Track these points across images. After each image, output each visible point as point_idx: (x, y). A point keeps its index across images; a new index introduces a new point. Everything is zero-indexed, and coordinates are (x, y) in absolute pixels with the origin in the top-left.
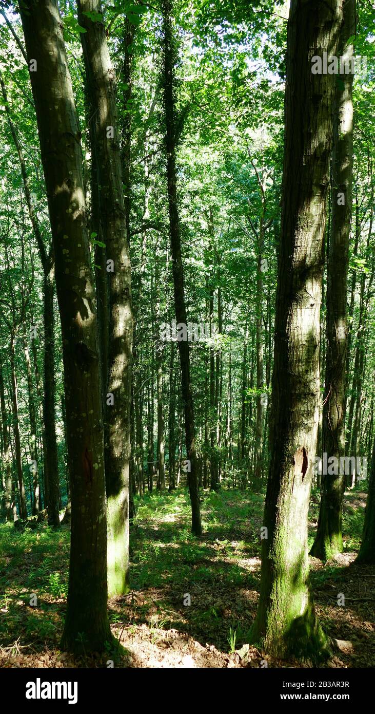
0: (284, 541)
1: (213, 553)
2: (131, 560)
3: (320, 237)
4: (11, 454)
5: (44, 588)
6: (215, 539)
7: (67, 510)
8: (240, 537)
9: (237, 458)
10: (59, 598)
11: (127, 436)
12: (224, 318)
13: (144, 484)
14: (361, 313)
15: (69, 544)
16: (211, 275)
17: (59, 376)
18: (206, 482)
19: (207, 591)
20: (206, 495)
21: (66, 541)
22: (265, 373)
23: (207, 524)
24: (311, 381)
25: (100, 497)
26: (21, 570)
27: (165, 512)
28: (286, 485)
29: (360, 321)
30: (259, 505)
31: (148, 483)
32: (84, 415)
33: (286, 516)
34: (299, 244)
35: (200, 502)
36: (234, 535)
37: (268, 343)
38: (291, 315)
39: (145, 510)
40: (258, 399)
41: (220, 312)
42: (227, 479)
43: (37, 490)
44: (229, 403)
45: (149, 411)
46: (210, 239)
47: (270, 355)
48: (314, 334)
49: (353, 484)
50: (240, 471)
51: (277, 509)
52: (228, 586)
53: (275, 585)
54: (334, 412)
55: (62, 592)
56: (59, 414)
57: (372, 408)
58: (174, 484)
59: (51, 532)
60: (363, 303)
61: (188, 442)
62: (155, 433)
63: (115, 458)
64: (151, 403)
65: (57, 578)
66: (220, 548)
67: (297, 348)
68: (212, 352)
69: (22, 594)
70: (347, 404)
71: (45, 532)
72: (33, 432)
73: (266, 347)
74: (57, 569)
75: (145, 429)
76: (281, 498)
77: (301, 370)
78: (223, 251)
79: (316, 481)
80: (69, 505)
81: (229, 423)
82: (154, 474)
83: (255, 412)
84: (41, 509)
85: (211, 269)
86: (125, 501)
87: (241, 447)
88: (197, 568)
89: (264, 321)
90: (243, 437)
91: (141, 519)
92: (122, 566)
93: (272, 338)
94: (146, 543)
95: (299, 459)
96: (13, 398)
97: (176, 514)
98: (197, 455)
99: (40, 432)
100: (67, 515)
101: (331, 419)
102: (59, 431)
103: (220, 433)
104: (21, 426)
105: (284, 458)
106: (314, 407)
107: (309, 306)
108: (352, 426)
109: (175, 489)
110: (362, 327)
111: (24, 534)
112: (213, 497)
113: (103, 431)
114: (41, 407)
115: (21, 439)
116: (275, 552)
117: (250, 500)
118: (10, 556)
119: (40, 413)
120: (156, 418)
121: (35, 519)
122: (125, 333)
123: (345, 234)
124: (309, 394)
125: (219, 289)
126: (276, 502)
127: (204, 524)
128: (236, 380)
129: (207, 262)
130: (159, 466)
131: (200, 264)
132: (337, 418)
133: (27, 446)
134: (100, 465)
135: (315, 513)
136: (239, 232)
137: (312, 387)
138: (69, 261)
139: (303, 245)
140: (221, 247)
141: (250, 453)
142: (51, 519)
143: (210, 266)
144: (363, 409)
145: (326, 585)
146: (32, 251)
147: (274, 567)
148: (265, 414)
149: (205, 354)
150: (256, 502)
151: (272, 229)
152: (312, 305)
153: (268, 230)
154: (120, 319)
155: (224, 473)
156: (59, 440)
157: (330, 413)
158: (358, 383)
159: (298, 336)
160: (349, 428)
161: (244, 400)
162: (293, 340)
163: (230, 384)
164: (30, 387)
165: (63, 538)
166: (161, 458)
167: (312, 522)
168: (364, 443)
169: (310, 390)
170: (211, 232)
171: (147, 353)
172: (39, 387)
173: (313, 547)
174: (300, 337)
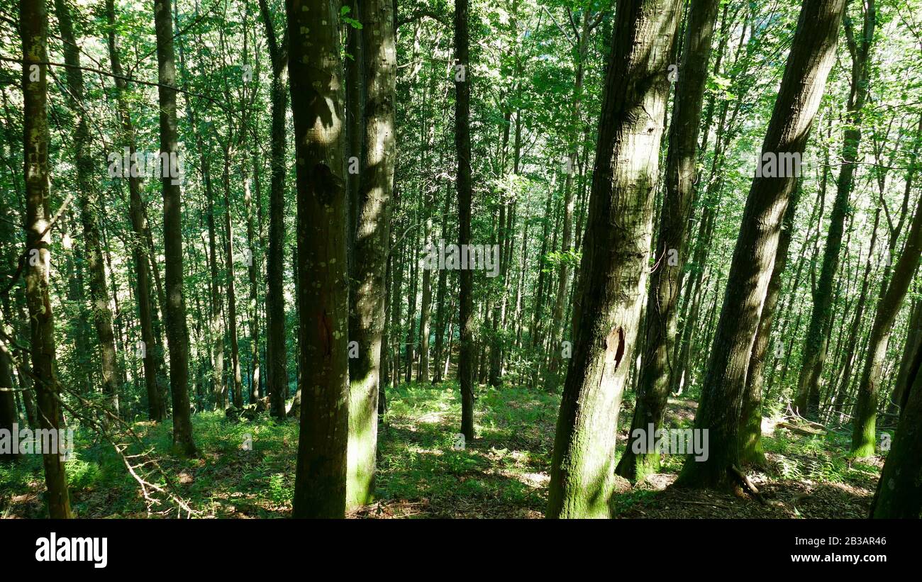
0: (584, 448)
1: (488, 464)
2: (378, 466)
3: (671, 30)
4: (222, 322)
5: (263, 492)
6: (490, 447)
7: (295, 400)
8: (523, 446)
9: (527, 346)
10: (283, 505)
11: (380, 301)
12: (521, 153)
13: (400, 373)
14: (716, 158)
15: (297, 442)
16: (509, 90)
17: (290, 220)
18: (483, 373)
19: (477, 508)
20: (483, 392)
21: (293, 438)
22: (573, 234)
23: (482, 428)
24: (639, 237)
25: (341, 376)
26: (234, 469)
27: (425, 409)
28: (593, 377)
29: (714, 170)
30: (553, 409)
31: (405, 372)
32: (323, 264)
33: (588, 416)
34: (640, 40)
35: (474, 400)
36: (516, 443)
37: (581, 192)
38: (619, 142)
39: (399, 405)
40: (562, 269)
41: (518, 145)
42: (512, 373)
43: (257, 372)
44: (521, 273)
45: (412, 275)
46: (511, 39)
47: (583, 211)
48: (649, 172)
49: (681, 390)
50: (530, 363)
51: (577, 406)
52: (504, 504)
53: (566, 502)
54: (665, 288)
55: (286, 498)
56: (289, 274)
57: (717, 291)
58: (440, 375)
59: (274, 426)
60: (720, 144)
61: (462, 321)
62: (419, 307)
63: (364, 330)
64: (414, 266)
65: (280, 481)
66: (496, 458)
67: (624, 190)
68: (503, 199)
69: (234, 498)
70: (683, 283)
71: (266, 424)
72: (253, 295)
73: (579, 198)
74: (281, 471)
75: (405, 299)
76: (583, 392)
77: (626, 220)
78: (528, 58)
79: (631, 383)
80: (299, 393)
81: (519, 299)
82: (414, 361)
83: (556, 286)
84: (261, 395)
85: (509, 82)
86: (374, 387)
87: (533, 333)
88: (465, 480)
89: (578, 161)
90: (537, 318)
91: (394, 416)
92: (366, 470)
93: (587, 187)
94: (400, 446)
95: (612, 341)
96: (227, 248)
97: (441, 413)
98: (473, 337)
99: (263, 296)
100: (295, 406)
101: (661, 298)
102: (289, 296)
103: (506, 312)
104: (238, 286)
105: (593, 339)
106: (640, 273)
107: (645, 130)
108: (687, 314)
109: (442, 382)
110: (715, 177)
111: (239, 426)
112: (491, 395)
113: (348, 288)
114: (265, 263)
115: (237, 304)
116: (570, 461)
117: (541, 401)
118: (219, 451)
119: (263, 269)
120: (420, 286)
121: (253, 407)
122: (384, 159)
123: (706, 37)
124: (634, 254)
125: (518, 112)
126: (577, 396)
127: (478, 428)
128: (533, 241)
129: (505, 72)
130: (421, 350)
131: (495, 74)
132: (668, 296)
133: (244, 314)
134: (342, 334)
135: (626, 421)
136: (553, 31)
137: (640, 245)
138: (309, 44)
139: (646, 41)
140: (526, 52)
141: (545, 342)
142: (274, 409)
143: (509, 77)
144: (704, 291)
145: (633, 510)
146: (258, 42)
147: (568, 481)
148: (570, 290)
149: (493, 202)
150: (549, 404)
151: (601, 28)
152: (650, 130)
153: (594, 30)
154: (378, 140)
155: (509, 365)
156: (287, 309)
157: (659, 290)
158: (701, 256)
159: (626, 172)
160: (683, 315)
161: (542, 267)
162: (619, 179)
163: (525, 247)
164: (250, 235)
165: (290, 434)
166: (424, 339)
167: (621, 434)
168: (700, 337)
169: (636, 249)
170: (512, 27)
171: (413, 195)
172: (263, 234)
173: (620, 464)
174: (629, 174)
